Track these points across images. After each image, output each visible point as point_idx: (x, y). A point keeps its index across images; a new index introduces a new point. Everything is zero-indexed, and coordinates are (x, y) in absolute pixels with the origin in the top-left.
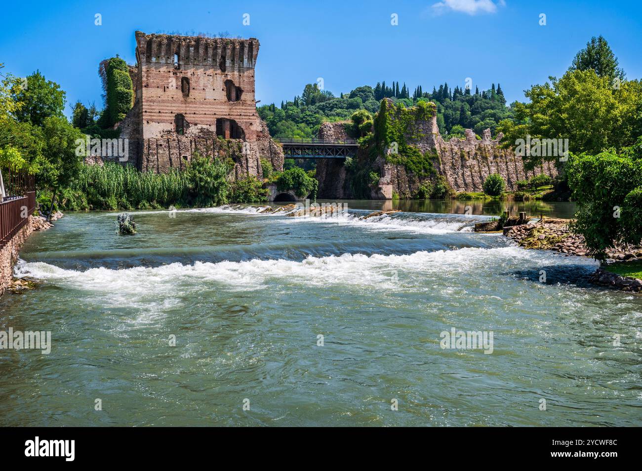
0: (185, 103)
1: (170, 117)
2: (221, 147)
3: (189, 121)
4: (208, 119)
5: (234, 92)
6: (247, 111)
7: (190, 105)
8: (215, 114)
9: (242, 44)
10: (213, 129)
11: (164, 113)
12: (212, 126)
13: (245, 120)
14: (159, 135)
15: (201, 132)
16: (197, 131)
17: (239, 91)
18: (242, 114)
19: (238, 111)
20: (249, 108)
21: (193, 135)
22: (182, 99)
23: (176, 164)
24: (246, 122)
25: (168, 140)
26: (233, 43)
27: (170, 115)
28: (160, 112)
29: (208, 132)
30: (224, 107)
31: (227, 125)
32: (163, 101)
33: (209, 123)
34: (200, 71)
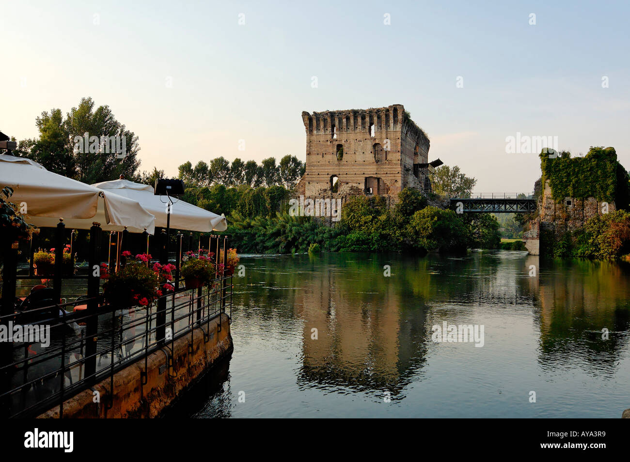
0: (339, 166)
1: (327, 178)
3: (342, 181)
4: (359, 178)
6: (393, 169)
7: (343, 167)
8: (364, 174)
9: (388, 111)
10: (362, 187)
11: (321, 175)
12: (361, 184)
13: (390, 178)
14: (317, 193)
15: (352, 189)
16: (348, 188)
18: (388, 172)
19: (385, 170)
20: (394, 166)
21: (345, 192)
22: (336, 162)
24: (391, 180)
25: (324, 197)
26: (379, 110)
27: (327, 176)
28: (318, 174)
29: (357, 190)
30: (371, 167)
32: (322, 165)
33: (358, 182)
34: (352, 138)
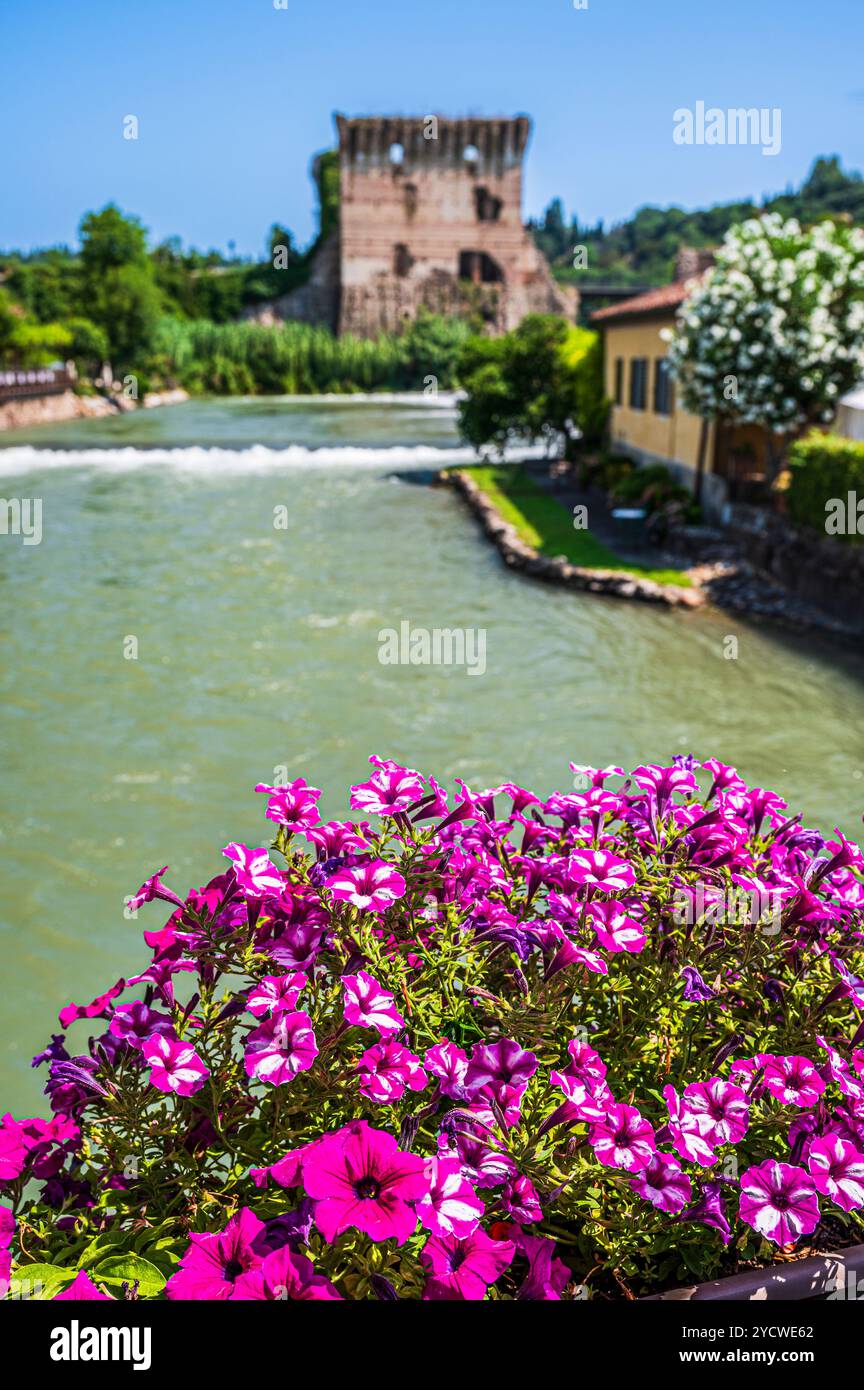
0: (410, 226)
1: (388, 248)
2: (464, 298)
3: (414, 256)
4: (445, 251)
5: (487, 207)
6: (510, 237)
7: (417, 229)
8: (458, 244)
9: (503, 126)
10: (453, 267)
11: (375, 241)
12: (452, 264)
13: (504, 253)
14: (368, 280)
15: (434, 273)
16: (428, 271)
17: (498, 205)
18: (502, 242)
19: (495, 237)
20: (513, 232)
21: (421, 279)
22: (405, 220)
23: (392, 326)
24: (507, 255)
25: (382, 286)
26: (488, 125)
27: (388, 245)
28: (369, 240)
29: (446, 274)
30: (471, 231)
31: (476, 263)
32: (375, 223)
33: (446, 258)
34: (433, 175)
